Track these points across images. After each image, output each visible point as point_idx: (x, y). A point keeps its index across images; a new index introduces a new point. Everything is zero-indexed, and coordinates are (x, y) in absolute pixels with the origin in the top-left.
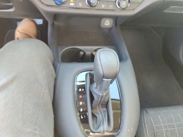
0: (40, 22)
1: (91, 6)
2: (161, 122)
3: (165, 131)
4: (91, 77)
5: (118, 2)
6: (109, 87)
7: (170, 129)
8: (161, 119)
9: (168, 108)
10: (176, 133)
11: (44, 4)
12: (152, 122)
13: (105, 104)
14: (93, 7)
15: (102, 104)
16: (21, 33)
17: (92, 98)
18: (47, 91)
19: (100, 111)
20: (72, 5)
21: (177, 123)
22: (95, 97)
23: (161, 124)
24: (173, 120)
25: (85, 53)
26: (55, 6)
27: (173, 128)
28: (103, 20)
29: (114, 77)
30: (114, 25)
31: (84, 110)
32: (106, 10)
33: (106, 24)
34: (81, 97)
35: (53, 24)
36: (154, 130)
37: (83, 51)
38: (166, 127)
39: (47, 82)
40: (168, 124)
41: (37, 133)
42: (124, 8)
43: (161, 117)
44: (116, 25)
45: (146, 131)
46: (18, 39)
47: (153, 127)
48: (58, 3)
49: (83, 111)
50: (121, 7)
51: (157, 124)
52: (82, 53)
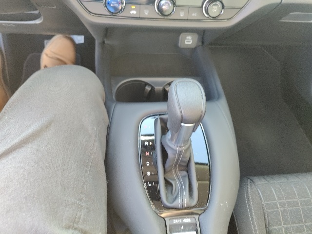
0: (80, 39)
1: (163, 15)
2: (276, 197)
3: (281, 211)
4: (163, 124)
5: (205, 8)
6: (191, 138)
7: (290, 208)
8: (275, 192)
9: (288, 176)
10: (301, 215)
11: (91, 13)
12: (260, 196)
13: (185, 164)
14: (167, 15)
15: (180, 165)
16: (52, 58)
17: (165, 155)
18: (97, 144)
19: (177, 176)
20: (133, 14)
21: (303, 199)
22: (169, 152)
23: (275, 200)
24: (295, 194)
25: (153, 88)
26: (108, 15)
27: (295, 206)
28: (182, 35)
29: (198, 121)
30: (200, 44)
31: (153, 174)
32: (187, 20)
33: (186, 43)
34: (148, 154)
35: (104, 42)
36: (263, 210)
37: (149, 85)
38: (283, 205)
39: (96, 130)
40: (287, 200)
41: (83, 205)
42: (215, 17)
43: (275, 190)
44: (203, 43)
45: (251, 211)
46: (46, 67)
47: (263, 205)
48: (112, 10)
49: (151, 175)
50: (210, 16)
51: (268, 201)
52: (148, 88)
